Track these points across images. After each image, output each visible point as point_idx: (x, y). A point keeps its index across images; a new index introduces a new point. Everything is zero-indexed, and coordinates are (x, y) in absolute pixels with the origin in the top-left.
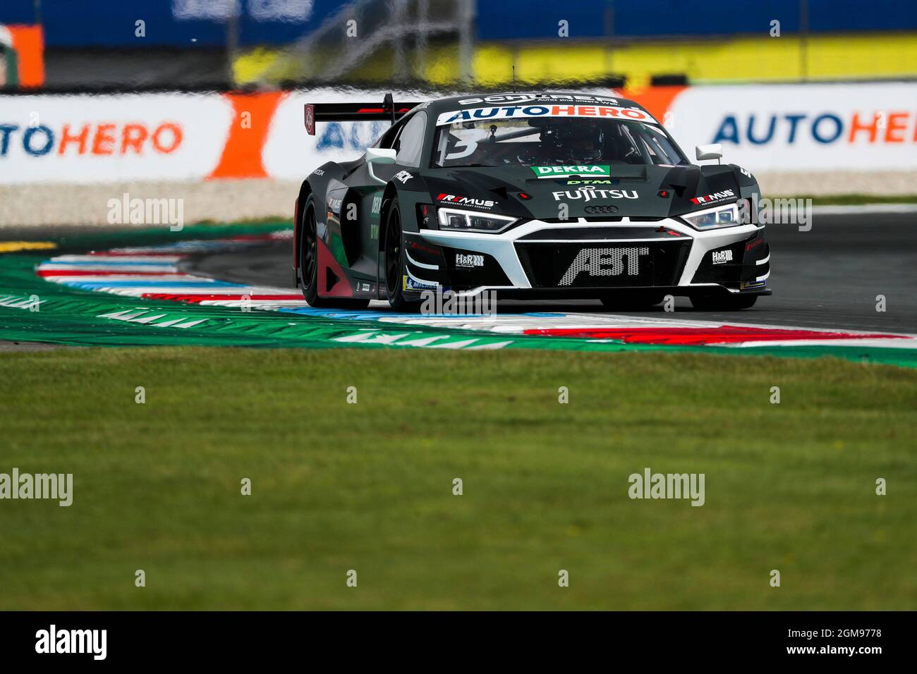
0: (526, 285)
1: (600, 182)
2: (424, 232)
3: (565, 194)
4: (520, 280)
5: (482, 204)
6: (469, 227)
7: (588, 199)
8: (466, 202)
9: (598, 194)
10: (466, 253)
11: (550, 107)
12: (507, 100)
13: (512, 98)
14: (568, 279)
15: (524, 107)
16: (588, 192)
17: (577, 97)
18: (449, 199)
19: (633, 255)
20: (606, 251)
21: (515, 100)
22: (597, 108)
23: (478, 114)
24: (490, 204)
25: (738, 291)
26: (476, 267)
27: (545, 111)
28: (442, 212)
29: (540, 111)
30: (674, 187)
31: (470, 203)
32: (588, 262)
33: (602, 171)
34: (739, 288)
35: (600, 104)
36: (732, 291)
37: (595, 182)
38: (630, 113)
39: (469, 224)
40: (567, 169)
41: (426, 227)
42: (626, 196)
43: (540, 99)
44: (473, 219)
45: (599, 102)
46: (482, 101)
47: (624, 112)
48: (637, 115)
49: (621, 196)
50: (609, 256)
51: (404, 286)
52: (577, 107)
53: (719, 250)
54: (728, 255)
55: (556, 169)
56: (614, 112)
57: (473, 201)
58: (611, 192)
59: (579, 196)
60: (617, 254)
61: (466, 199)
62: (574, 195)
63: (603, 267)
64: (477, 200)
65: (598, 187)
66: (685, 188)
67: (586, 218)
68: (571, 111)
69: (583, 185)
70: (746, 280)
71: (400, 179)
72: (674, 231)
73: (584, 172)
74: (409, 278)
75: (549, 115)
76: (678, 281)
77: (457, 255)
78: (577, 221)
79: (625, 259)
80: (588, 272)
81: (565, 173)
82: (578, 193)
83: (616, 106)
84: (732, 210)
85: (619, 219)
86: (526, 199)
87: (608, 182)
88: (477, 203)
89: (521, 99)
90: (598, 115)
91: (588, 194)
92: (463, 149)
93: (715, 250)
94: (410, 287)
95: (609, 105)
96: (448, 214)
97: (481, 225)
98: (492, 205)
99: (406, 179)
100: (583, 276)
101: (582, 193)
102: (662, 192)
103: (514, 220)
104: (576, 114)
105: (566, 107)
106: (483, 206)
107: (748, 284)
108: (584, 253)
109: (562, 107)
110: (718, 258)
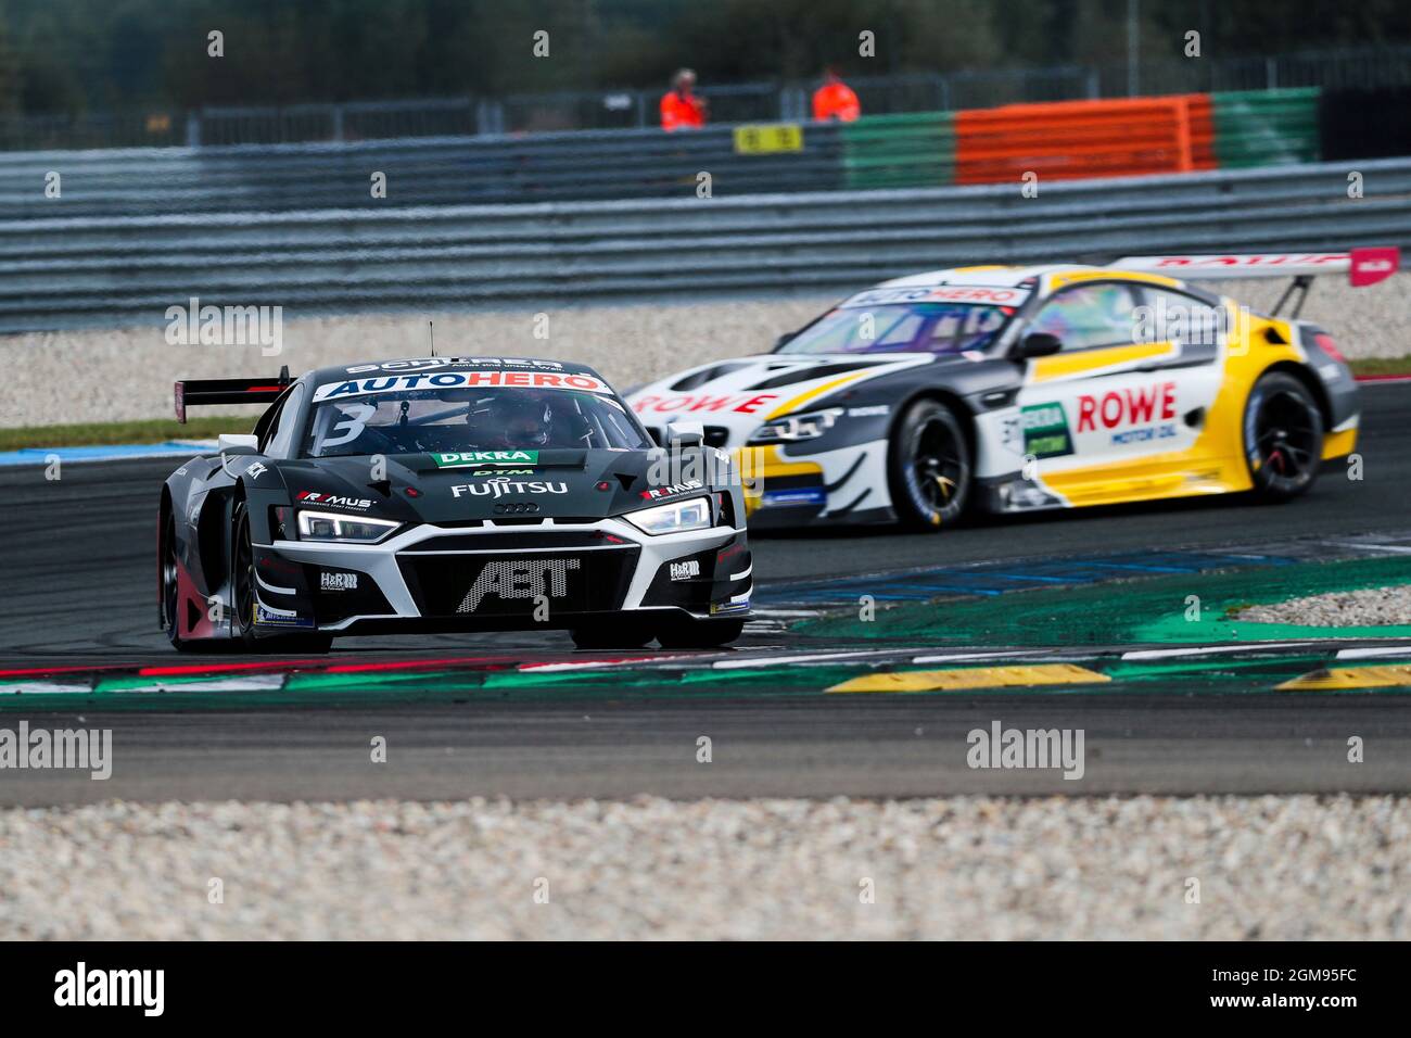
0: (415, 613)
1: (518, 472)
2: (279, 544)
3: (468, 488)
4: (405, 607)
5: (356, 504)
6: (338, 537)
7: (498, 494)
8: (335, 501)
9: (514, 489)
10: (334, 571)
11: (467, 375)
12: (411, 366)
13: (418, 364)
14: (469, 604)
15: (432, 376)
16: (500, 485)
17: (507, 361)
18: (313, 499)
19: (559, 570)
20: (520, 565)
21: (422, 366)
22: (531, 375)
23: (369, 386)
24: (366, 503)
25: (707, 616)
26: (348, 589)
27: (461, 379)
28: (303, 516)
29: (453, 380)
30: (619, 476)
31: (339, 503)
32: (497, 580)
33: (527, 458)
34: (708, 613)
35: (537, 369)
36: (697, 616)
37: (512, 472)
38: (576, 381)
39: (338, 531)
40: (479, 456)
41: (283, 538)
42: (551, 489)
43: (455, 364)
44: (343, 524)
45: (537, 366)
46: (377, 368)
47: (567, 380)
48: (587, 384)
49: (544, 490)
50: (526, 572)
51: (255, 617)
52: (504, 374)
53: (680, 561)
54: (693, 568)
55: (465, 456)
56: (555, 381)
57: (344, 499)
58: (531, 485)
59: (487, 491)
60: (536, 568)
61: (334, 498)
62: (479, 489)
63: (518, 586)
64: (349, 500)
65: (515, 478)
66: (635, 478)
67: (493, 521)
68: (495, 379)
69: (494, 476)
70: (719, 602)
71: (251, 473)
72: (615, 536)
73: (503, 460)
74: (260, 608)
75: (465, 385)
76: (621, 603)
77: (323, 575)
78: (482, 525)
79: (547, 575)
80: (497, 594)
81: (476, 461)
82: (486, 487)
83: (559, 372)
84: (699, 507)
85: (539, 521)
86: (415, 497)
87: (530, 472)
88: (348, 503)
89: (431, 364)
90: (532, 384)
91: (498, 487)
92: (345, 432)
93: (674, 562)
94: (262, 619)
95: (550, 371)
96: (310, 519)
97: (353, 533)
98: (369, 505)
99: (258, 472)
100: (490, 599)
101: (491, 486)
102: (602, 484)
103: (396, 525)
104: (502, 384)
105: (489, 374)
106: (356, 506)
107: (721, 607)
108: (490, 569)
109: (483, 374)
110: (678, 572)
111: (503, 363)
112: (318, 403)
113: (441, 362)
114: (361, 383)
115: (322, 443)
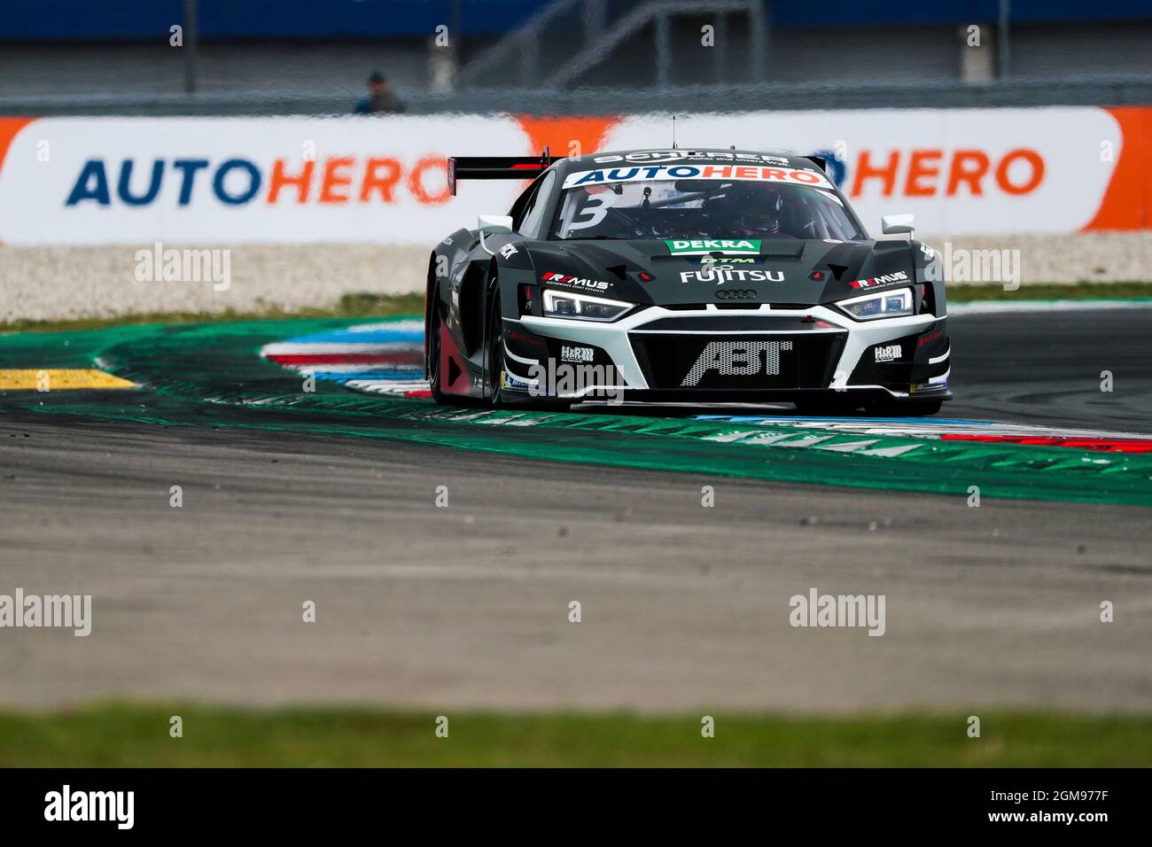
0: (642, 385)
1: (741, 261)
2: (525, 319)
3: (695, 275)
4: (635, 379)
5: (594, 285)
6: (578, 315)
7: (721, 281)
8: (576, 283)
9: (735, 276)
10: (573, 345)
11: (701, 168)
12: (652, 158)
13: (658, 156)
14: (692, 379)
15: (670, 167)
17: (738, 156)
18: (557, 279)
19: (773, 350)
20: (739, 345)
21: (661, 158)
22: (760, 169)
23: (613, 175)
24: (603, 286)
25: (907, 395)
27: (695, 172)
28: (548, 295)
29: (689, 172)
30: (833, 267)
31: (580, 284)
32: (717, 358)
33: (751, 246)
34: (908, 392)
35: (766, 164)
36: (897, 394)
37: (735, 261)
38: (800, 176)
39: (578, 309)
40: (708, 244)
41: (529, 313)
42: (770, 278)
43: (692, 157)
44: (584, 304)
45: (765, 161)
46: (622, 159)
47: (794, 176)
48: (810, 178)
49: (763, 278)
50: (743, 351)
51: (502, 384)
52: (735, 168)
53: (884, 345)
54: (897, 352)
55: (695, 244)
56: (781, 175)
57: (584, 281)
58: (752, 273)
59: (712, 277)
60: (753, 348)
61: (576, 279)
63: (736, 364)
64: (589, 281)
65: (738, 266)
66: (847, 268)
67: (716, 305)
68: (727, 172)
69: (719, 264)
70: (918, 382)
71: (503, 253)
72: (825, 321)
73: (729, 248)
74: (507, 375)
75: (699, 177)
76: (829, 383)
78: (705, 308)
79: (763, 355)
80: (717, 370)
81: (704, 249)
83: (787, 167)
84: (903, 295)
85: (757, 306)
86: (647, 281)
87: (752, 261)
88: (588, 284)
90: (760, 178)
91: (723, 275)
92: (590, 217)
93: (878, 345)
94: (508, 385)
95: (776, 166)
96: (554, 298)
97: (592, 312)
98: (606, 287)
99: (510, 253)
100: (711, 375)
101: (716, 273)
102: (816, 273)
103: (630, 306)
104: (733, 177)
105: (721, 168)
106: (595, 288)
107: (920, 387)
108: (711, 349)
109: (716, 168)
110: (882, 355)
111: (735, 157)
112: (567, 190)
113: (679, 155)
114: (606, 172)
115: (569, 227)
